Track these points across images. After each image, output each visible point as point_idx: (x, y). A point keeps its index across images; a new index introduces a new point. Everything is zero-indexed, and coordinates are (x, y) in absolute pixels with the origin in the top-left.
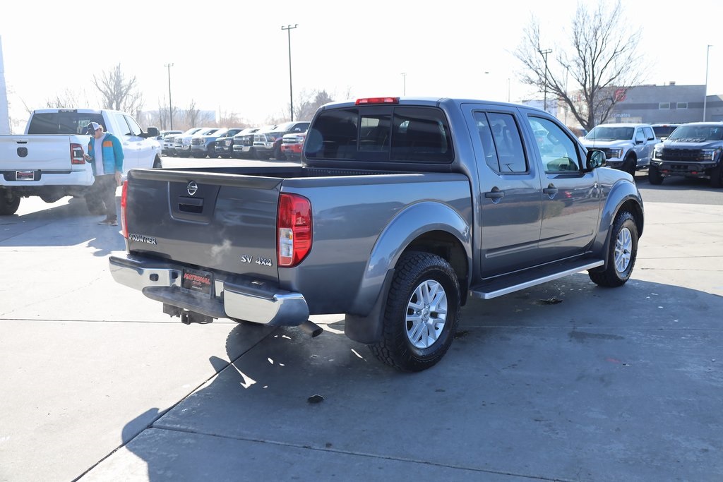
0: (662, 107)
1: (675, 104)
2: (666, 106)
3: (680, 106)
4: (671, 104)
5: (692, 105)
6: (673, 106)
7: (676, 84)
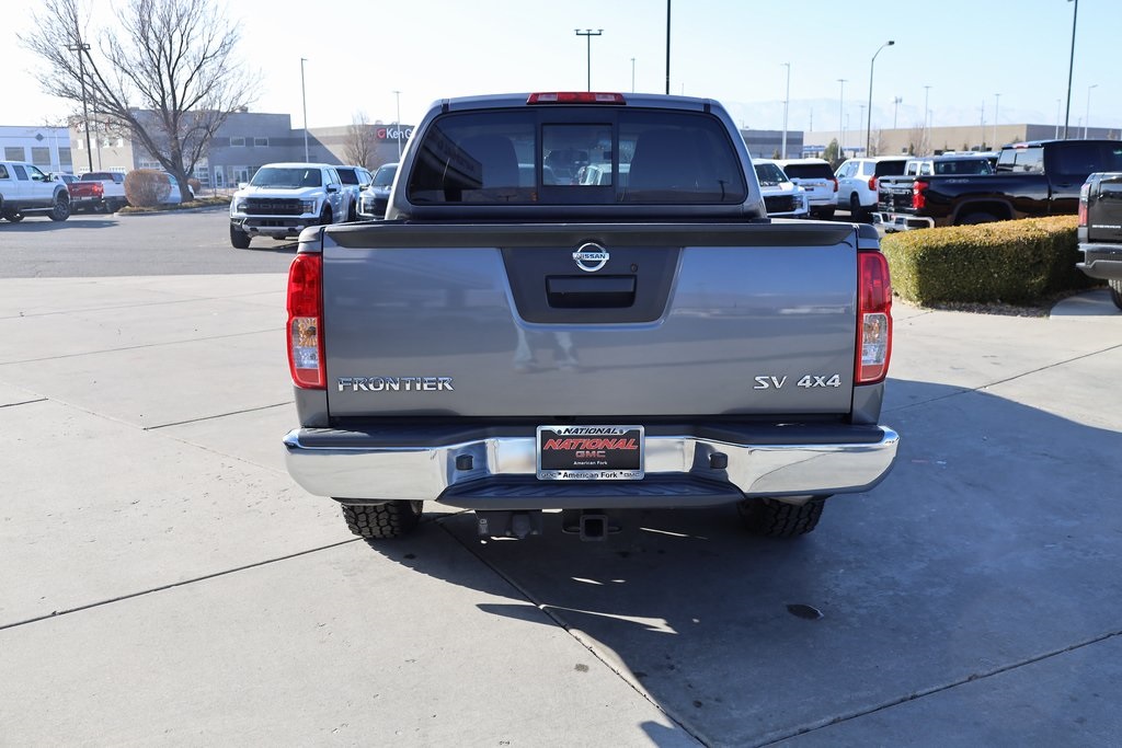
0: (235, 143)
1: (252, 139)
2: (239, 142)
3: (260, 142)
4: (247, 140)
5: (275, 142)
6: (249, 142)
7: (249, 111)
